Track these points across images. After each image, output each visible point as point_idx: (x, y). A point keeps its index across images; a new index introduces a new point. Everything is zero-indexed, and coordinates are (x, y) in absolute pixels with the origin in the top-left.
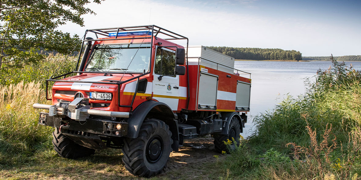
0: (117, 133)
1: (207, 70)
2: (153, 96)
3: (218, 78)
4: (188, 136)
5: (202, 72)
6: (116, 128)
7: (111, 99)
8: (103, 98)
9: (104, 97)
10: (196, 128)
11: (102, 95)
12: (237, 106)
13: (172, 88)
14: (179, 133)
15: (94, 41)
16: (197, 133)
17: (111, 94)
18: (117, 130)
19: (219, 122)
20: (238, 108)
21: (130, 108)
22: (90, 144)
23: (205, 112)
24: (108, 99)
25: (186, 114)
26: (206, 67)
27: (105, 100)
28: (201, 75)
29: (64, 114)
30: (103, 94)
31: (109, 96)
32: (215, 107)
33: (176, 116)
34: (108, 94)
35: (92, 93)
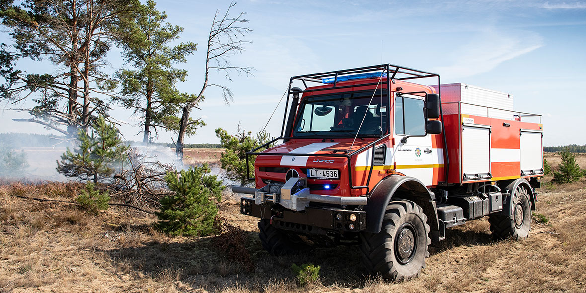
0: (351, 227)
1: (473, 119)
2: (397, 167)
3: (489, 130)
4: (451, 223)
5: (465, 124)
6: (350, 220)
7: (337, 177)
8: (326, 177)
9: (328, 175)
10: (461, 209)
11: (325, 173)
12: (522, 168)
13: (422, 152)
14: (438, 220)
15: (302, 93)
16: (465, 217)
17: (337, 171)
18: (350, 222)
19: (497, 197)
20: (525, 173)
21: (366, 189)
22: (312, 240)
23: (474, 184)
24: (334, 177)
25: (446, 189)
26: (470, 115)
27: (329, 179)
28: (463, 129)
29: (276, 201)
30: (325, 171)
31: (335, 174)
32: (489, 174)
33: (432, 195)
34: (333, 171)
35: (310, 170)
